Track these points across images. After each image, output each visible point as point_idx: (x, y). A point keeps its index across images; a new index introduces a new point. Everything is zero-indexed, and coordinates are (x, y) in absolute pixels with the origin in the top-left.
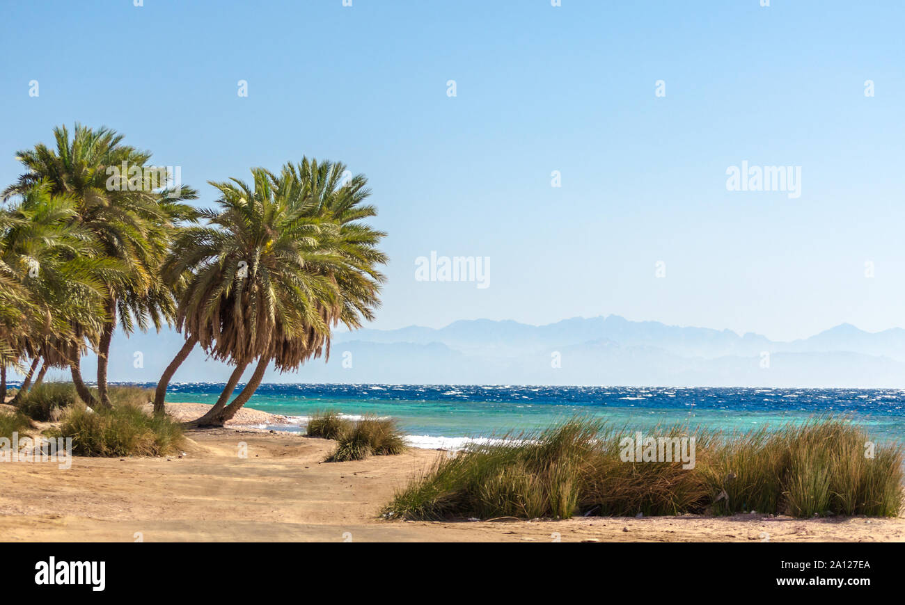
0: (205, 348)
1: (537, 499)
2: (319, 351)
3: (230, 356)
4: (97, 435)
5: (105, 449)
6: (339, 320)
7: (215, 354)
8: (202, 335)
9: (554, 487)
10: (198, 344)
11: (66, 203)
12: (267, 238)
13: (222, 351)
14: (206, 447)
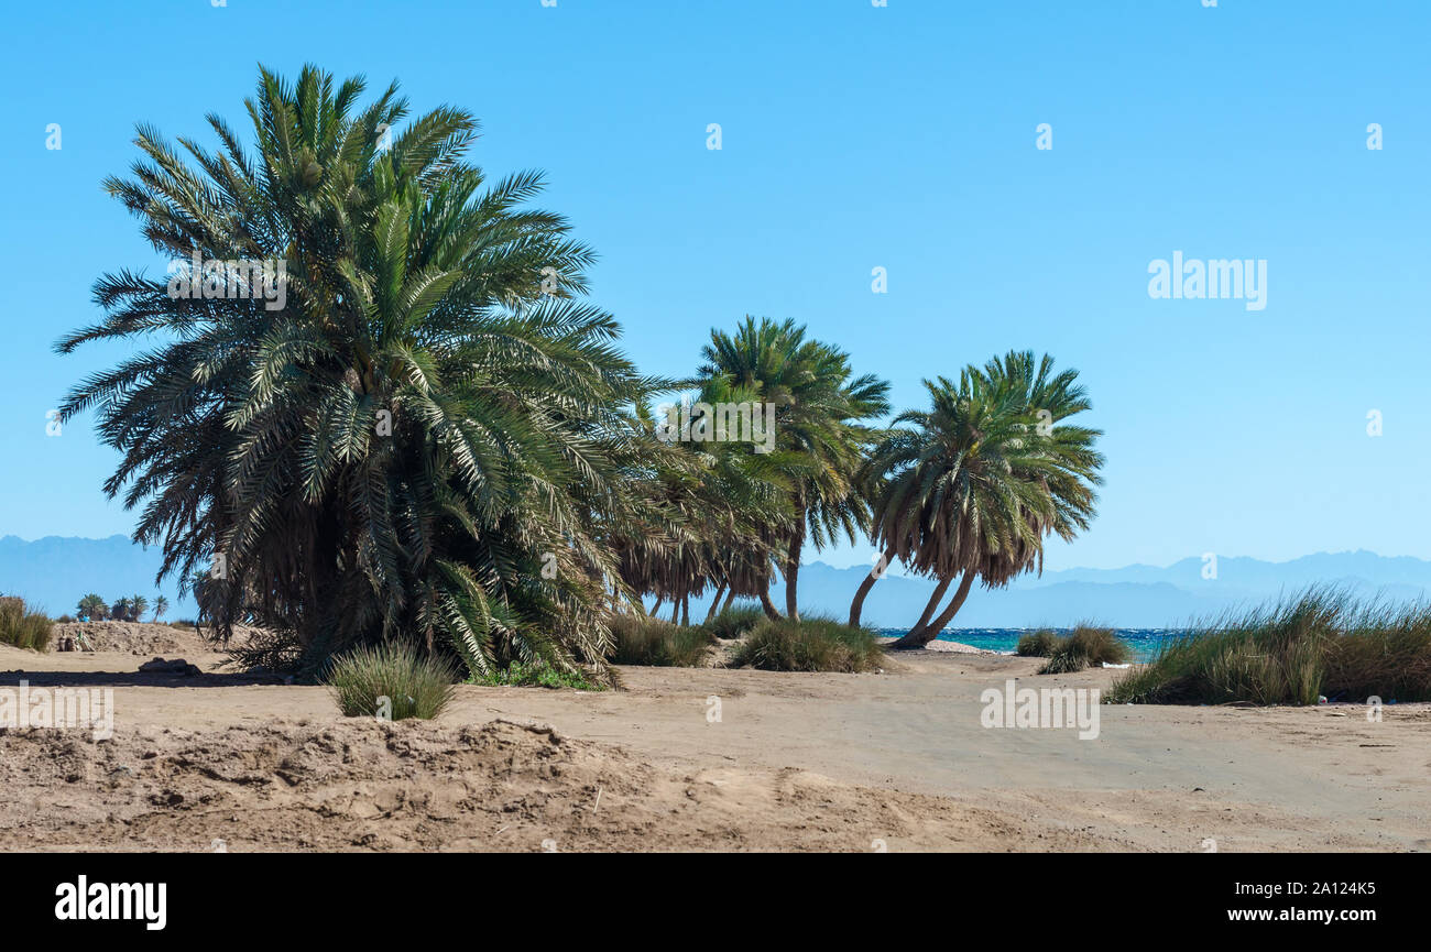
0: (904, 561)
1: (1274, 682)
2: (1031, 564)
3: (931, 570)
4: (786, 649)
5: (794, 664)
6: (1053, 529)
7: (914, 568)
8: (900, 547)
9: (1294, 669)
10: (896, 557)
11: (746, 394)
12: (972, 441)
13: (922, 565)
14: (905, 664)
